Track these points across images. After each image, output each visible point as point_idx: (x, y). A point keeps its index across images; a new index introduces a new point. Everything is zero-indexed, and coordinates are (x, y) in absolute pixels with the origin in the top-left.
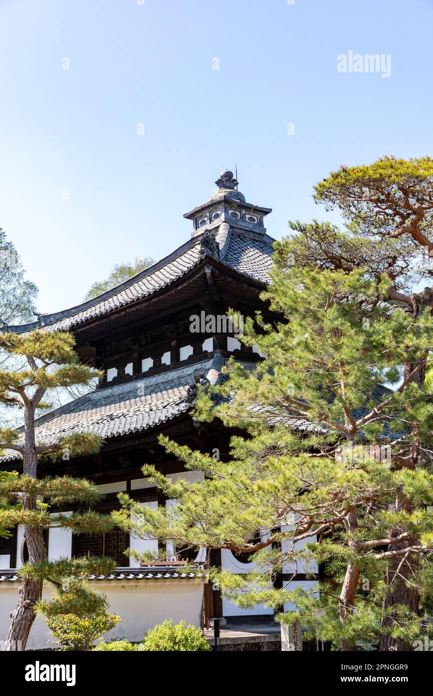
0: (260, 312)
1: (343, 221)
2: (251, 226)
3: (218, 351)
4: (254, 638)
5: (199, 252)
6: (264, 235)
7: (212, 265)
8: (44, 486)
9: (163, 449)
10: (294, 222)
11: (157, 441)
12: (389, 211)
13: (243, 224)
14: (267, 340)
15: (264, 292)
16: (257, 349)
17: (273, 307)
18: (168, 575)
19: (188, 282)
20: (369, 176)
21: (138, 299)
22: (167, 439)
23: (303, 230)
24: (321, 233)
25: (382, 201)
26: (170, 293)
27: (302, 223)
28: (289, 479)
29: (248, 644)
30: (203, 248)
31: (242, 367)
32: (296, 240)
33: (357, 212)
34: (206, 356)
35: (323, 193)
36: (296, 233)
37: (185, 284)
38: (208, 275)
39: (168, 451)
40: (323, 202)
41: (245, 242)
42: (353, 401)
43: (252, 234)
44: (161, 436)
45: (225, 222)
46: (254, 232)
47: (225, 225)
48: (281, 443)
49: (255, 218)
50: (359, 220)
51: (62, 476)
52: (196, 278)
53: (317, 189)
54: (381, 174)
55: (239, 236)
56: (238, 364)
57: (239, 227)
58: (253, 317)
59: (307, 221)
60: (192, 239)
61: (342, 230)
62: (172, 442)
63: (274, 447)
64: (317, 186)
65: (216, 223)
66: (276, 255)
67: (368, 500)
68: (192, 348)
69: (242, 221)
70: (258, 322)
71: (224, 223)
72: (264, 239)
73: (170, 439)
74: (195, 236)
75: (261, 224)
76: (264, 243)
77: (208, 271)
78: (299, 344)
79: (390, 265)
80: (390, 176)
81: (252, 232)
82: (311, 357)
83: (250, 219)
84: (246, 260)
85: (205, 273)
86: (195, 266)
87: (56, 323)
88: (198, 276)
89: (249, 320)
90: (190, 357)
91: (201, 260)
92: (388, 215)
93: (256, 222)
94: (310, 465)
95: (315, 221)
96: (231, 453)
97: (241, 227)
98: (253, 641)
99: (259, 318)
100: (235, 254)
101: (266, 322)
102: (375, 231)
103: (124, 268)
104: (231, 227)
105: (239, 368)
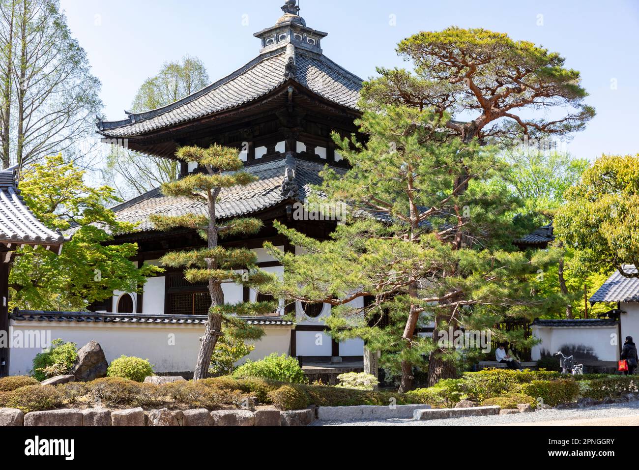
0: (354, 134)
1: (414, 67)
2: (311, 47)
3: (289, 152)
4: (325, 370)
5: (284, 75)
6: (321, 55)
7: (294, 86)
8: (231, 254)
9: (276, 230)
10: (380, 68)
11: (272, 224)
12: (449, 63)
13: (305, 45)
14: (360, 156)
15: (358, 119)
16: (351, 161)
17: (361, 130)
18: (268, 323)
19: (273, 97)
20: (441, 41)
21: (228, 108)
22: (279, 223)
23: (386, 74)
24: (398, 77)
25: (446, 57)
26: (256, 105)
27: (386, 69)
28: (387, 254)
29: (320, 374)
30: (287, 72)
31: (334, 172)
32: (380, 82)
33: (424, 61)
34: (278, 156)
35: (403, 48)
36: (381, 76)
37: (269, 100)
38: (290, 94)
39: (279, 232)
40: (403, 54)
41: (306, 61)
42: (425, 202)
43: (311, 54)
44: (275, 221)
45: (290, 43)
46: (313, 53)
47: (291, 46)
48: (372, 229)
49: (314, 40)
50: (425, 67)
51: (241, 248)
52: (279, 95)
53: (399, 45)
54: (450, 41)
55: (301, 56)
56: (331, 170)
57: (302, 48)
58: (349, 138)
59: (390, 67)
60: (261, 55)
61: (414, 75)
62: (283, 226)
63: (366, 232)
64: (400, 43)
65: (282, 43)
66: (363, 90)
67: (434, 269)
68: (266, 149)
69: (304, 43)
70: (353, 141)
71: (290, 45)
72: (321, 58)
73: (281, 224)
74: (263, 52)
75: (318, 45)
76: (321, 62)
77: (290, 90)
78: (385, 160)
79: (444, 100)
80: (456, 43)
81: (312, 52)
82: (397, 170)
83: (310, 41)
84: (311, 78)
85: (288, 92)
86: (280, 86)
87: (145, 121)
88: (281, 93)
89: (346, 140)
90: (264, 156)
91: (285, 81)
92: (447, 65)
93: (314, 44)
94: (399, 245)
95: (396, 69)
96: (330, 235)
97: (303, 48)
98: (323, 372)
99: (354, 139)
100: (301, 72)
101: (357, 141)
102: (435, 74)
103: (173, 66)
104: (296, 48)
105: (332, 173)
